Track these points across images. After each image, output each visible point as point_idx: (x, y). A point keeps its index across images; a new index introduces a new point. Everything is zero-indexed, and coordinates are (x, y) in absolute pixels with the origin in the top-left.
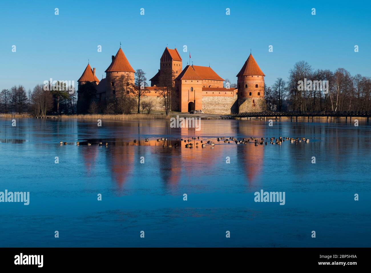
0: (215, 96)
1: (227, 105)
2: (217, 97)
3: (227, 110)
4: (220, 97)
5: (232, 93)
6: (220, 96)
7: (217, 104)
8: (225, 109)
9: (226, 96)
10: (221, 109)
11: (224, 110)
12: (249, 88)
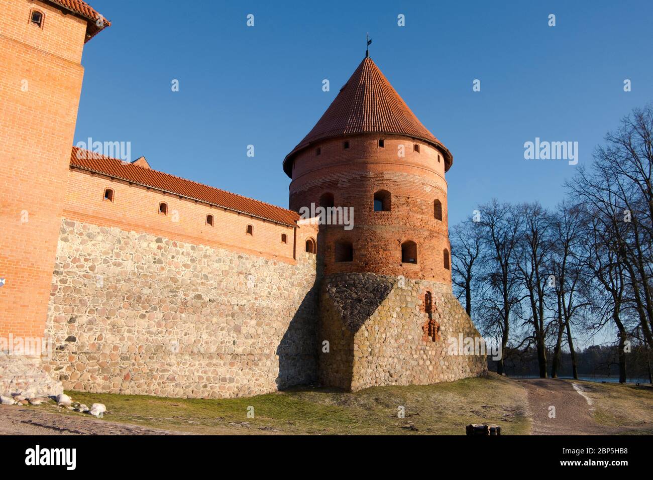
0: (178, 235)
1: (253, 322)
2: (187, 246)
3: (250, 360)
4: (210, 251)
5: (284, 238)
6: (210, 242)
7: (185, 304)
8: (239, 350)
9: (251, 251)
10: (213, 349)
11: (235, 356)
12: (399, 211)
